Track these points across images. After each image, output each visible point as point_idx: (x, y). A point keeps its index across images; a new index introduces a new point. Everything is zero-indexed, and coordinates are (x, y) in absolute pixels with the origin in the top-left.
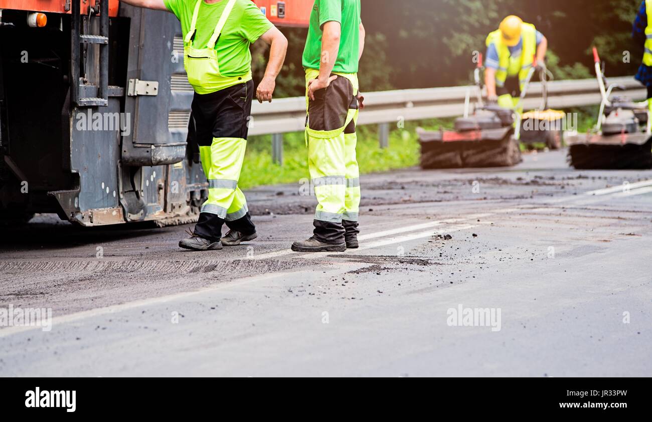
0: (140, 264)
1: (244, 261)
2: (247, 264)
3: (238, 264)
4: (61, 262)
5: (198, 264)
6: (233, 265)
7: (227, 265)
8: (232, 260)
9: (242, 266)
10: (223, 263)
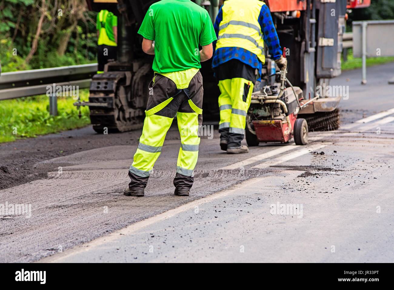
0: (161, 173)
1: (225, 171)
2: (227, 172)
3: (222, 172)
4: (112, 172)
5: (197, 173)
6: (219, 173)
7: (215, 173)
8: (217, 170)
9: (224, 174)
10: (212, 172)
